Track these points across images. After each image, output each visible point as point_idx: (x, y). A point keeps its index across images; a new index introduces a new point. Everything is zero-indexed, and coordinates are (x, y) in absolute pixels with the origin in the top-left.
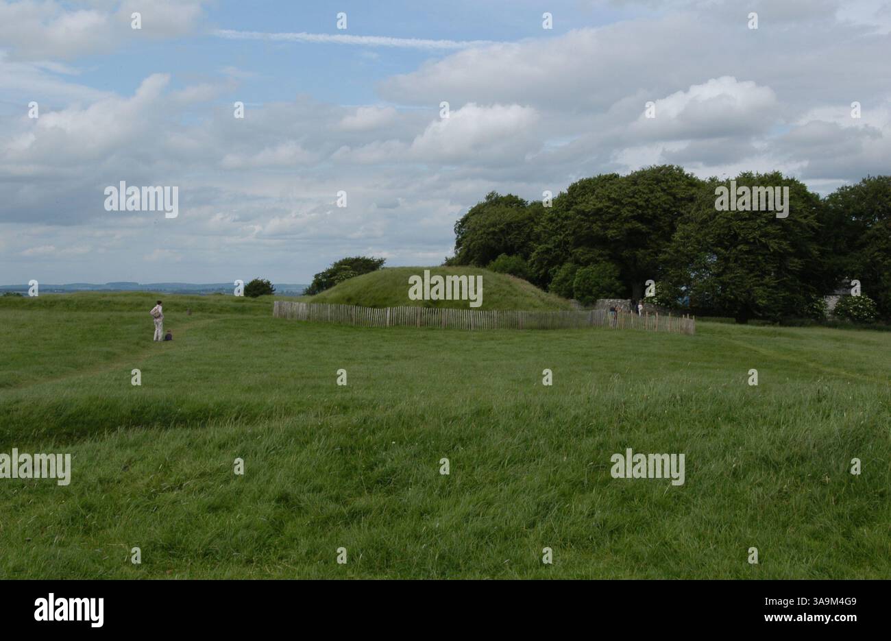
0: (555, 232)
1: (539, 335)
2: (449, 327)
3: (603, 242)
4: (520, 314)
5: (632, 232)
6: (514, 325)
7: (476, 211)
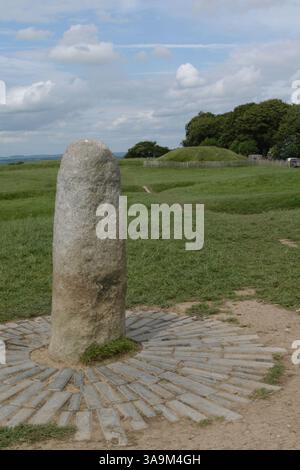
0: (229, 128)
1: (238, 169)
2: (208, 167)
3: (250, 132)
4: (231, 162)
5: (262, 127)
6: (229, 166)
7: (194, 120)
